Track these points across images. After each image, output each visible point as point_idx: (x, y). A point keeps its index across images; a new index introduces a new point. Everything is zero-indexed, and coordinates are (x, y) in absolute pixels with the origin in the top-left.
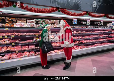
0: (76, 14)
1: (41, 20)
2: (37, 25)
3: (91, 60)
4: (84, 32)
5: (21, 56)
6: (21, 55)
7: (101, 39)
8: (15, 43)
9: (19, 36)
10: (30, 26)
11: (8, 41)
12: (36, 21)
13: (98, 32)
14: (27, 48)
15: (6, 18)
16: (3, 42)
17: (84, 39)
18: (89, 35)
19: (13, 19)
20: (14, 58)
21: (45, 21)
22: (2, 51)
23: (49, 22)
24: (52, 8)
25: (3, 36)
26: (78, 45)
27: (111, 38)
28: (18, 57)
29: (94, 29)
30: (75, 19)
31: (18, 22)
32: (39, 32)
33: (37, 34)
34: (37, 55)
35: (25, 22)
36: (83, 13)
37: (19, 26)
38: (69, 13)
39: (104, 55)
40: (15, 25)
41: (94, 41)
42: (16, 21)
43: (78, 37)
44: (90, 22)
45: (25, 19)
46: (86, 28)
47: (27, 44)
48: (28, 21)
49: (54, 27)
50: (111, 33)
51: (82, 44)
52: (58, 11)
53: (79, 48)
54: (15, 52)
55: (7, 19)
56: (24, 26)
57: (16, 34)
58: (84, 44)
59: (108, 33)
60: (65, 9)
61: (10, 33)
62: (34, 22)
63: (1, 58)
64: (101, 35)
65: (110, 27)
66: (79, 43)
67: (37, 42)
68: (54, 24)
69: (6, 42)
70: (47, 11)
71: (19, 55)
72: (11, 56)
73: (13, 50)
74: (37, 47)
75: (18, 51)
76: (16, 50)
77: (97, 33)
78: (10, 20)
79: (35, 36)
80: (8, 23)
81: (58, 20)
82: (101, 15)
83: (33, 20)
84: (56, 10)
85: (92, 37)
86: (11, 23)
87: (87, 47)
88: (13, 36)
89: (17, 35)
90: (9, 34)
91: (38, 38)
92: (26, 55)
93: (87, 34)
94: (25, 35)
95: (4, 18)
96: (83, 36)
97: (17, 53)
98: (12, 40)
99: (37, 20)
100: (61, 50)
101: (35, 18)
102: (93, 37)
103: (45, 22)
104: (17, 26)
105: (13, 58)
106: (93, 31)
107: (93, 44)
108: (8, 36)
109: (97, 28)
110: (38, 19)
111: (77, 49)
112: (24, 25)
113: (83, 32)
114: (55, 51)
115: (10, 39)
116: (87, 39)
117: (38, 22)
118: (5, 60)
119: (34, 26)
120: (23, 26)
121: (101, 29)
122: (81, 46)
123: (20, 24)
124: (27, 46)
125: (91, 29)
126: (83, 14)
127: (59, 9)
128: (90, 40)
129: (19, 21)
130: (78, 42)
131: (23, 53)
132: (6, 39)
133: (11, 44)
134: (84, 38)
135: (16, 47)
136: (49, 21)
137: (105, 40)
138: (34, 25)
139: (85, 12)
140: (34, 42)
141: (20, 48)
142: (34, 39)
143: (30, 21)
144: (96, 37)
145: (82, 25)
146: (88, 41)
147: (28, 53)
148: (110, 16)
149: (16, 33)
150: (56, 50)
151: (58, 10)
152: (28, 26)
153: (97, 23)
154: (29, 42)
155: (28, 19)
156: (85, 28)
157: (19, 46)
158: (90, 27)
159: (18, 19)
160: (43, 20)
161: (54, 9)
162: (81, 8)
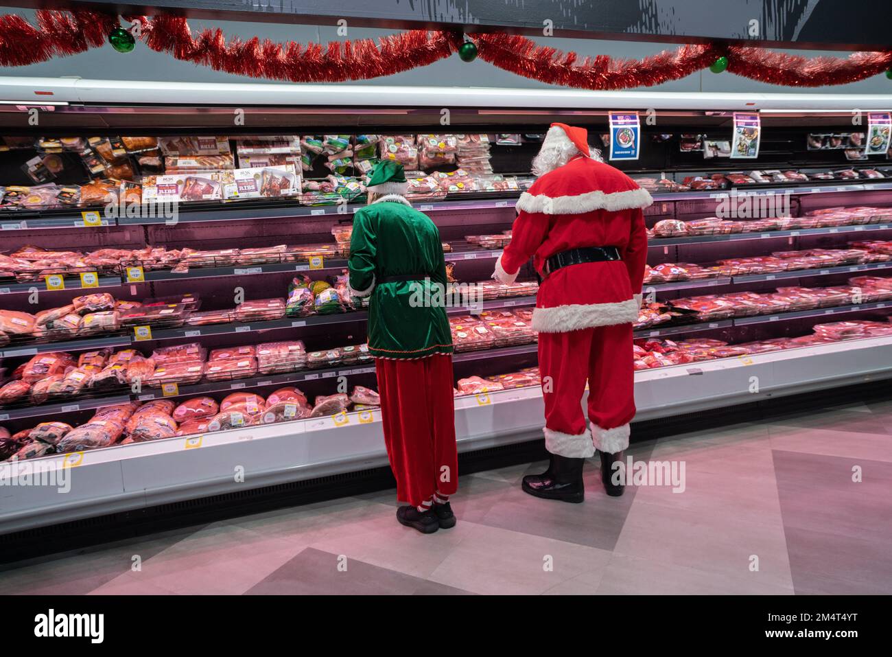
0: (615, 68)
1: (344, 139)
2: (315, 185)
3: (771, 458)
4: (711, 224)
5: (203, 426)
6: (202, 418)
7: (881, 281)
8: (157, 326)
9: (182, 269)
10: (256, 195)
11: (108, 309)
12: (310, 152)
13: (843, 215)
14: (244, 364)
15: (88, 146)
16: (74, 319)
17: (712, 284)
18: (762, 250)
19: (136, 148)
20: (151, 433)
21: (378, 145)
22: (67, 382)
23: (412, 153)
25: (71, 276)
26: (663, 339)
28: (181, 433)
29: (803, 191)
31: (176, 170)
32: (331, 240)
33: (316, 257)
34: (316, 415)
35: (228, 162)
36: (678, 53)
37: (176, 198)
38: (557, 62)
40: (152, 191)
41: (810, 297)
42: (163, 159)
43: (662, 267)
44: (758, 134)
45: (224, 145)
46: (731, 186)
47: (239, 330)
48: (246, 157)
49: (445, 189)
51: (698, 328)
52: (455, 55)
53: (667, 362)
54: (156, 390)
55: (94, 150)
56: (212, 197)
57: (158, 260)
58: (713, 326)
61: (116, 252)
62: (290, 163)
63: (64, 434)
64: (875, 245)
66: (667, 316)
67: (320, 313)
68: (450, 167)
69: (89, 320)
71: (189, 415)
72: (130, 425)
74: (315, 356)
75: (175, 387)
76: (161, 374)
77: (834, 225)
78: (116, 153)
79: (300, 268)
80: (100, 175)
81: (484, 139)
83: (288, 143)
85: (784, 265)
86: (121, 177)
87: (738, 349)
88: (135, 275)
89: (167, 268)
90: (106, 257)
91: (323, 284)
92: (237, 417)
93: (734, 239)
94: (229, 266)
95: (74, 148)
97: (177, 401)
98: (138, 305)
99: (315, 145)
100: (509, 378)
101: (301, 131)
102: (802, 262)
103: (379, 154)
105: (139, 438)
108: (104, 272)
109: (838, 180)
110: (319, 132)
111: (650, 366)
112: (216, 188)
113: (696, 224)
115: (120, 294)
116: (737, 281)
117: (325, 158)
118: (88, 445)
120: (205, 197)
121: (870, 187)
122: (685, 345)
123: (183, 177)
124: (247, 349)
126: (676, 60)
127: (466, 38)
128: (767, 289)
129: (181, 162)
130: (663, 310)
131: (219, 401)
132: (92, 298)
133: (125, 329)
134: (706, 272)
135: (162, 358)
136: (409, 148)
139: (700, 49)
140: (296, 315)
141: (196, 364)
142: (297, 295)
143: (265, 155)
144: (824, 266)
147: (252, 403)
149: (158, 252)
150: (475, 380)
151: (460, 48)
152: (243, 196)
153: (838, 145)
154: (253, 319)
155: (248, 144)
156: (718, 189)
157: (189, 351)
158: (767, 181)
159: (172, 147)
160: (361, 142)
161: (425, 38)
162: (655, 16)
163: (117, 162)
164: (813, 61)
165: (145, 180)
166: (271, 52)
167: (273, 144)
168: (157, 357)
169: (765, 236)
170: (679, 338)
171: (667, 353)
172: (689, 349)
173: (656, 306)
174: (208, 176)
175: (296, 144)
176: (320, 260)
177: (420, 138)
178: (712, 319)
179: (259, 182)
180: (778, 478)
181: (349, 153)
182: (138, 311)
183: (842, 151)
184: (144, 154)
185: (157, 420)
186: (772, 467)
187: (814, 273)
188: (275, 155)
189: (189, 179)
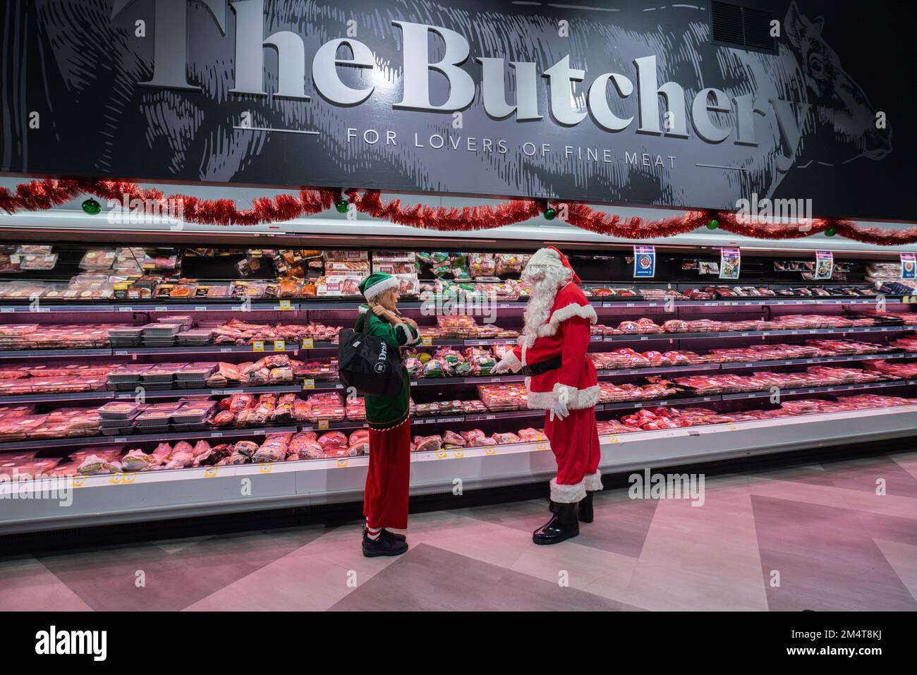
0: (644, 225)
1: (445, 254)
2: (428, 286)
3: (750, 500)
4: (705, 324)
5: (341, 452)
6: (336, 446)
7: (831, 371)
8: (320, 380)
9: (337, 341)
11: (286, 365)
12: (420, 261)
13: (801, 321)
15: (279, 254)
16: (266, 371)
17: (706, 368)
18: (743, 344)
19: (308, 256)
20: (311, 455)
21: (467, 258)
22: (258, 415)
23: (492, 264)
24: (510, 202)
25: (268, 343)
26: (669, 407)
27: (905, 362)
28: (326, 456)
29: (771, 303)
30: (642, 249)
31: (335, 272)
32: (436, 325)
33: (428, 336)
34: (421, 450)
36: (685, 216)
37: (338, 294)
38: (607, 221)
39: (843, 478)
40: (323, 288)
42: (324, 264)
43: (668, 354)
44: (739, 262)
45: (365, 255)
46: (719, 298)
48: (377, 263)
49: (518, 293)
50: (900, 329)
51: (695, 401)
52: (541, 215)
53: (673, 425)
54: (313, 424)
55: (282, 257)
57: (321, 334)
58: (707, 399)
59: (876, 330)
61: (296, 328)
62: (408, 271)
63: (255, 451)
64: (826, 343)
65: (894, 291)
66: (673, 391)
67: (428, 377)
69: (276, 373)
70: (487, 217)
71: (328, 443)
72: (291, 447)
73: (306, 415)
74: (421, 407)
76: (317, 413)
77: (794, 329)
78: (296, 259)
80: (284, 274)
83: (407, 255)
84: (534, 212)
85: (759, 356)
86: (300, 276)
87: (725, 418)
88: (308, 344)
89: (327, 340)
90: (291, 330)
91: (427, 356)
93: (722, 336)
95: (270, 255)
96: (702, 346)
97: (322, 433)
98: (302, 364)
99: (425, 257)
101: (417, 249)
102: (772, 354)
103: (468, 264)
104: (329, 294)
105: (304, 457)
106: (769, 314)
107: (760, 404)
108: (289, 341)
109: (797, 296)
110: (429, 250)
111: (660, 427)
113: (694, 324)
114: (522, 432)
115: (295, 356)
116: (725, 367)
117: (430, 265)
118: (272, 459)
119: (412, 292)
121: (819, 302)
122: (685, 413)
123: (342, 278)
125: (748, 304)
126: (684, 221)
127: (549, 205)
128: (747, 373)
129: (336, 266)
130: (669, 386)
131: (348, 434)
132: (277, 357)
133: (297, 380)
134: (702, 358)
135: (316, 401)
136: (489, 261)
137: (858, 375)
138: (410, 286)
139: (700, 214)
141: (338, 408)
142: (411, 363)
143: (391, 263)
144: (788, 358)
145: (694, 277)
146: (733, 382)
149: (321, 328)
150: (531, 431)
151: (545, 211)
153: (797, 268)
155: (380, 255)
156: (711, 299)
157: (332, 398)
158: (745, 295)
159: (331, 256)
160: (457, 256)
161: (523, 205)
162: (671, 194)
163: (295, 265)
166: (428, 213)
167: (396, 255)
168: (311, 401)
169: (745, 335)
170: (680, 407)
171: (672, 418)
172: (689, 416)
173: (664, 382)
175: (412, 256)
176: (430, 339)
177: (497, 255)
178: (706, 395)
180: (755, 515)
181: (448, 263)
182: (303, 368)
183: (799, 273)
184: (312, 260)
185: (313, 445)
186: (751, 507)
187: (781, 363)
188: (397, 263)
189: (346, 280)
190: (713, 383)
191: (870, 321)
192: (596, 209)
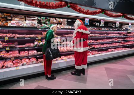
1: (44, 18)
2: (40, 25)
3: (104, 68)
4: (97, 35)
6: (18, 63)
7: (116, 44)
8: (10, 47)
9: (16, 38)
10: (30, 26)
11: (1, 44)
12: (38, 19)
13: (112, 35)
14: (26, 54)
17: (97, 43)
18: (102, 39)
19: (6, 16)
20: (9, 66)
21: (49, 19)
24: (59, 2)
27: (126, 42)
28: (14, 66)
29: (108, 31)
30: (87, 19)
31: (14, 20)
32: (42, 34)
33: (40, 37)
34: (39, 63)
35: (24, 20)
36: (98, 11)
37: (15, 26)
38: (82, 10)
39: (118, 63)
40: (10, 24)
41: (108, 46)
42: (12, 18)
43: (90, 41)
44: (104, 23)
45: (23, 17)
46: (100, 30)
47: (26, 49)
48: (27, 19)
49: (61, 27)
50: (127, 36)
52: (67, 7)
54: (10, 59)
56: (22, 26)
57: (11, 36)
59: (124, 37)
60: (76, 4)
61: (3, 34)
62: (35, 21)
64: (116, 39)
65: (127, 30)
66: (91, 48)
67: (40, 46)
68: (61, 24)
71: (16, 62)
72: (4, 64)
73: (8, 56)
74: (39, 53)
75: (14, 58)
76: (11, 56)
78: (3, 16)
79: (37, 39)
81: (66, 20)
82: (119, 14)
83: (35, 18)
84: (64, 6)
85: (105, 41)
86: (4, 21)
87: (100, 53)
88: (6, 39)
89: (13, 37)
90: (1, 35)
91: (40, 41)
92: (25, 63)
93: (100, 37)
94: (24, 38)
96: (96, 39)
97: (13, 60)
98: (6, 44)
99: (39, 18)
100: (69, 56)
101: (37, 16)
102: (107, 41)
103: (50, 21)
104: (12, 25)
105: (7, 67)
106: (107, 33)
107: (106, 50)
109: (112, 30)
110: (40, 16)
111: (89, 55)
112: (22, 24)
113: (95, 35)
114: (61, 57)
115: (3, 42)
116: (100, 43)
117: (41, 21)
119: (36, 26)
120: (20, 26)
121: (116, 31)
123: (16, 22)
124: (27, 51)
125: (105, 31)
126: (98, 12)
128: (103, 44)
129: (15, 19)
130: (90, 47)
131: (21, 60)
133: (4, 48)
134: (96, 42)
135: (11, 53)
137: (120, 44)
138: (35, 25)
139: (100, 10)
140: (36, 46)
141: (17, 54)
142: (36, 43)
146: (101, 46)
147: (27, 60)
148: (128, 16)
149: (11, 34)
151: (67, 6)
152: (27, 26)
153: (112, 25)
154: (28, 47)
155: (28, 17)
156: (98, 30)
157: (16, 51)
158: (104, 29)
159: (13, 16)
160: (47, 19)
161: (62, 3)
163: (3, 18)
164: (114, 14)
165: (9, 22)
166: (36, 2)
167: (32, 17)
169: (104, 37)
170: (91, 51)
171: (90, 53)
172: (94, 52)
173: (89, 46)
174: (21, 22)
175: (36, 18)
176: (40, 38)
177: (56, 19)
178: (96, 48)
179: (30, 24)
180: (106, 71)
181: (45, 20)
182: (7, 45)
183: (112, 26)
184: (8, 17)
185: (10, 64)
186: (105, 69)
187: (109, 42)
188: (32, 19)
189: (17, 22)
190: (98, 46)
191: (123, 35)
192: (79, 6)
